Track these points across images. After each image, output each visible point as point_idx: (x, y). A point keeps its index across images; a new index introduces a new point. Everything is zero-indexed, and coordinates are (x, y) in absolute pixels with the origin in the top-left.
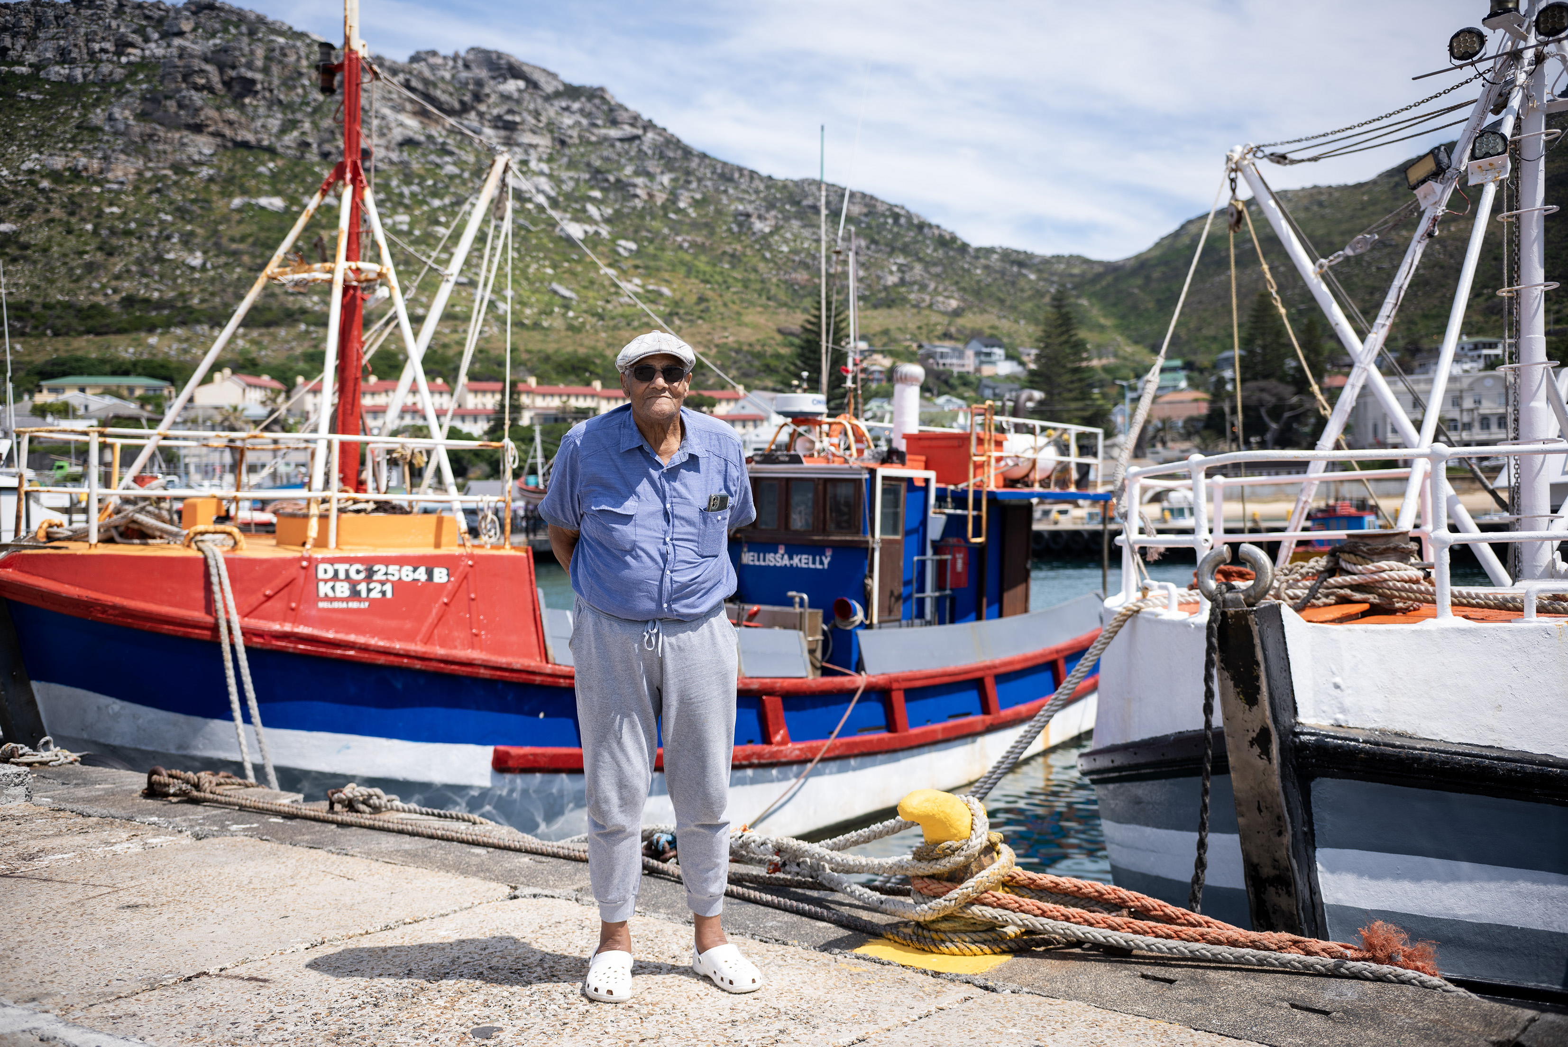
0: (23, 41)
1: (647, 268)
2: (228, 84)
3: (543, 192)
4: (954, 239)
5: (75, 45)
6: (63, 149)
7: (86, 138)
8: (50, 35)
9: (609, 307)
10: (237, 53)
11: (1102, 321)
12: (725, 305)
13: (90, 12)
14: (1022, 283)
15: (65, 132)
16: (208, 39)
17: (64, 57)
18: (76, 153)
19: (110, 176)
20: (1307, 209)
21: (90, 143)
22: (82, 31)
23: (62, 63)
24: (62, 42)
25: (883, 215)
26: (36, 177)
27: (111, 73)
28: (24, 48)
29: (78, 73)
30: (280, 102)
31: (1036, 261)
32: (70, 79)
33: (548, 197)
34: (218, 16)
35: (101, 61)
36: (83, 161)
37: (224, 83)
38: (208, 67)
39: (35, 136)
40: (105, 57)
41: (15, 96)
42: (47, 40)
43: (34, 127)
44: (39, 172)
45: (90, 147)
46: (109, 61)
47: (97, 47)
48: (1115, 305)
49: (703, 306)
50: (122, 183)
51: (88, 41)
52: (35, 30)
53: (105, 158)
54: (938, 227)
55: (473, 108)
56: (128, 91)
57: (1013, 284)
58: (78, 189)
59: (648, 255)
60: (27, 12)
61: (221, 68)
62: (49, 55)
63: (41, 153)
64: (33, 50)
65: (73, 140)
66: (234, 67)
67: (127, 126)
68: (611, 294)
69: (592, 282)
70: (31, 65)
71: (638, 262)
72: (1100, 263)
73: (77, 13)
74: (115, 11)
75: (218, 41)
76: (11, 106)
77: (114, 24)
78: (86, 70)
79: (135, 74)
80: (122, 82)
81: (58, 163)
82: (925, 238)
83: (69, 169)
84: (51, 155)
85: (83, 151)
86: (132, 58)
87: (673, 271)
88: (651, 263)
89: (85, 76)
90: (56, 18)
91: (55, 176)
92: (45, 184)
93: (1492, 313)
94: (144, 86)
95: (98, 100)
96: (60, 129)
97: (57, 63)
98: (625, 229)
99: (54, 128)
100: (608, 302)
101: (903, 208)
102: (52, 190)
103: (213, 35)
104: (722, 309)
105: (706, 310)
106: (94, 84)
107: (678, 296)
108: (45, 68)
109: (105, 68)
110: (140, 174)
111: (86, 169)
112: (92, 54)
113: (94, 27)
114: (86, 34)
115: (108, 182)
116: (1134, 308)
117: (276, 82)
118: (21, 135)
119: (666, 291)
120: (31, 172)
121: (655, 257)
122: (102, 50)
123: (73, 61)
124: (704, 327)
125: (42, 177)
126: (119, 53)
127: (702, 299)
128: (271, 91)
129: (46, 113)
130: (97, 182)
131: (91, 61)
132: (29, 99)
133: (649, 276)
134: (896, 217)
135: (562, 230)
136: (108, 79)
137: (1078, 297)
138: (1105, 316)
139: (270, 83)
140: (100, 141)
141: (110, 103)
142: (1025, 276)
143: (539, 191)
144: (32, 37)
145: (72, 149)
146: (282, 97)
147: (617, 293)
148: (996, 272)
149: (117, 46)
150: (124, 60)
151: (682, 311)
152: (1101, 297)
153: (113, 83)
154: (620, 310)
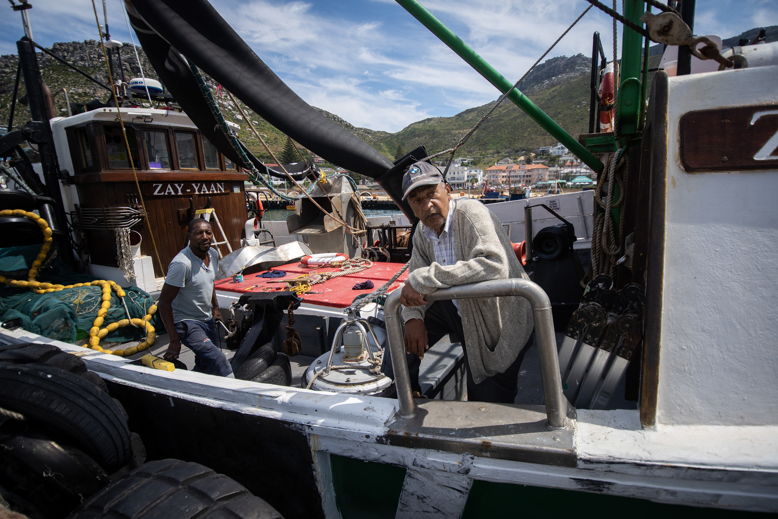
0: (70, 54)
1: (260, 129)
2: (132, 69)
3: (231, 106)
4: (350, 125)
5: (86, 56)
6: (82, 87)
7: (89, 83)
8: (78, 52)
9: (248, 139)
10: (135, 60)
11: (385, 149)
12: (282, 140)
13: (90, 46)
14: (367, 138)
15: (82, 82)
16: (126, 55)
17: (82, 59)
18: (86, 88)
19: (96, 95)
20: (438, 123)
21: (90, 85)
22: (88, 51)
23: (82, 61)
24: (82, 55)
25: (331, 118)
26: (74, 95)
27: (97, 64)
28: (70, 56)
29: (87, 64)
30: (149, 75)
31: (372, 132)
32: (84, 66)
33: (232, 107)
34: (129, 48)
35: (94, 60)
36: (88, 90)
37: (131, 68)
38: (126, 63)
39: (73, 83)
40: (94, 59)
41: (68, 70)
42: (77, 54)
43: (73, 80)
44: (74, 93)
45: (90, 86)
46: (96, 61)
47: (92, 56)
48: (389, 145)
49: (275, 141)
50: (100, 97)
51: (89, 54)
52: (73, 51)
53: (95, 90)
54: (346, 122)
55: (210, 80)
56: (102, 70)
57: (365, 138)
58: (86, 99)
59: (261, 125)
60: (71, 45)
61: (130, 64)
62: (78, 58)
63: (75, 88)
64: (73, 56)
65: (85, 84)
66: (134, 64)
67: (101, 80)
68: (249, 136)
69: (244, 132)
70: (73, 61)
71: (258, 127)
72: (389, 134)
73: (86, 46)
74: (98, 46)
75: (129, 56)
76: (66, 73)
77: (97, 49)
78: (89, 63)
79: (104, 65)
80: (100, 67)
81: (80, 91)
82: (342, 124)
83: (84, 93)
84: (78, 88)
85: (88, 87)
86: (103, 60)
87: (268, 130)
88: (262, 128)
89: (89, 65)
90: (80, 47)
91: (79, 95)
92: (76, 97)
93: (469, 152)
94: (106, 68)
95: (92, 72)
96: (81, 81)
97: (80, 61)
98: (256, 118)
99: (79, 80)
100: (248, 138)
101: (337, 116)
102: (78, 99)
103: (128, 54)
104: (281, 142)
105: (277, 142)
106: (92, 67)
107: (269, 137)
108: (77, 62)
109: (95, 63)
110: (105, 95)
111: (89, 93)
112: (91, 58)
113: (91, 50)
114: (89, 52)
115: (96, 97)
116: (393, 146)
117: (147, 69)
118: (69, 82)
119: (265, 136)
120: (72, 93)
121: (263, 126)
122: (94, 57)
123: (85, 60)
124: (276, 146)
125: (75, 95)
126: (99, 58)
127: (275, 139)
128: (146, 71)
129: (77, 76)
130: (92, 97)
131: (90, 60)
132: (72, 71)
133: (261, 131)
134: (335, 118)
135: (236, 117)
136: (96, 66)
137: (381, 143)
138: (386, 148)
139: (145, 69)
140: (93, 84)
141: (96, 73)
142: (368, 136)
143: (229, 105)
144: (73, 53)
145: (84, 87)
146: (149, 73)
147: (251, 136)
148: (360, 135)
149: (98, 56)
150: (100, 60)
151: (269, 142)
152: (386, 143)
153: (97, 67)
154: (251, 140)
